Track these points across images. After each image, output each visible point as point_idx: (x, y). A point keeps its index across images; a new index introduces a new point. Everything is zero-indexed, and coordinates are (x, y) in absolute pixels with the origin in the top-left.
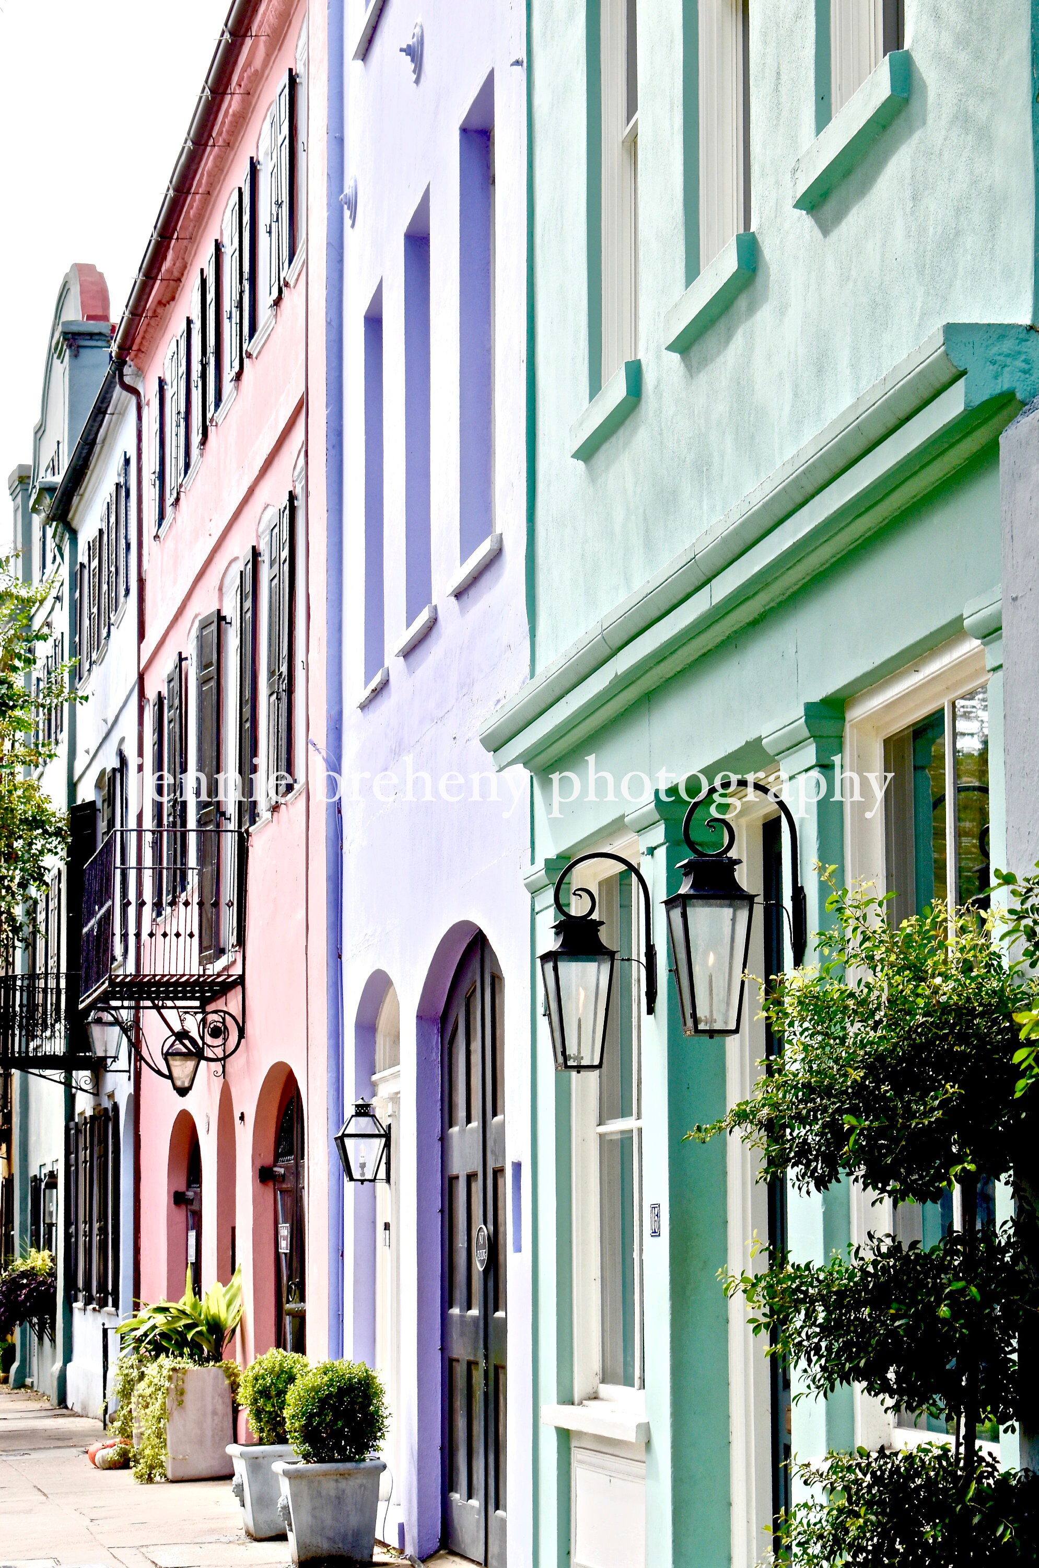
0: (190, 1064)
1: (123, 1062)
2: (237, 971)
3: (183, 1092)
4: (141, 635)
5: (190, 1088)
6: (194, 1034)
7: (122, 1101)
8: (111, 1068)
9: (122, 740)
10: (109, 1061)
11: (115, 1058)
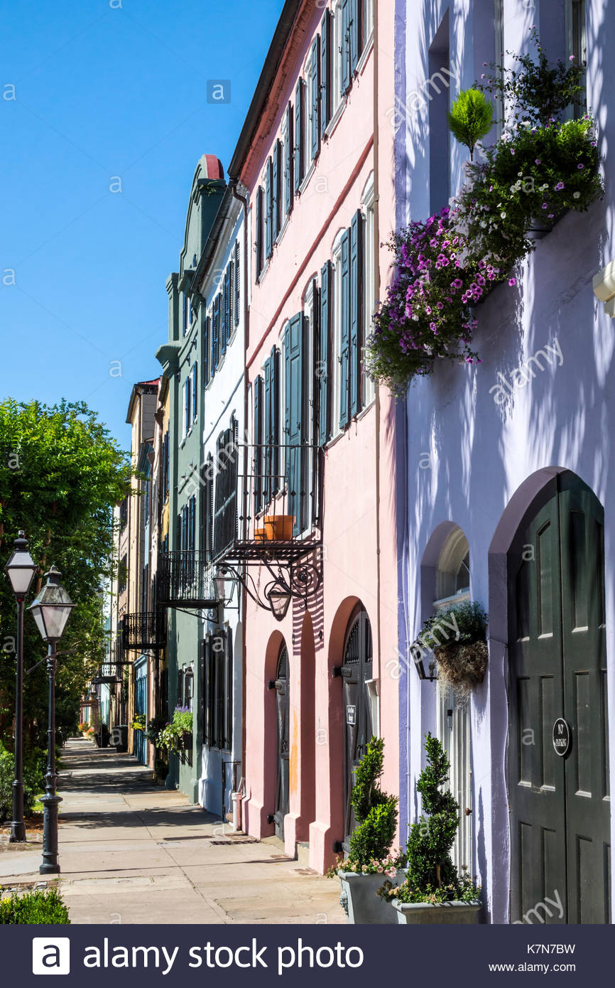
0: (284, 600)
1: (235, 603)
2: (317, 537)
3: (280, 617)
4: (247, 345)
5: (284, 615)
6: (288, 580)
7: (234, 626)
8: (228, 606)
9: (234, 411)
10: (226, 602)
11: (230, 600)
